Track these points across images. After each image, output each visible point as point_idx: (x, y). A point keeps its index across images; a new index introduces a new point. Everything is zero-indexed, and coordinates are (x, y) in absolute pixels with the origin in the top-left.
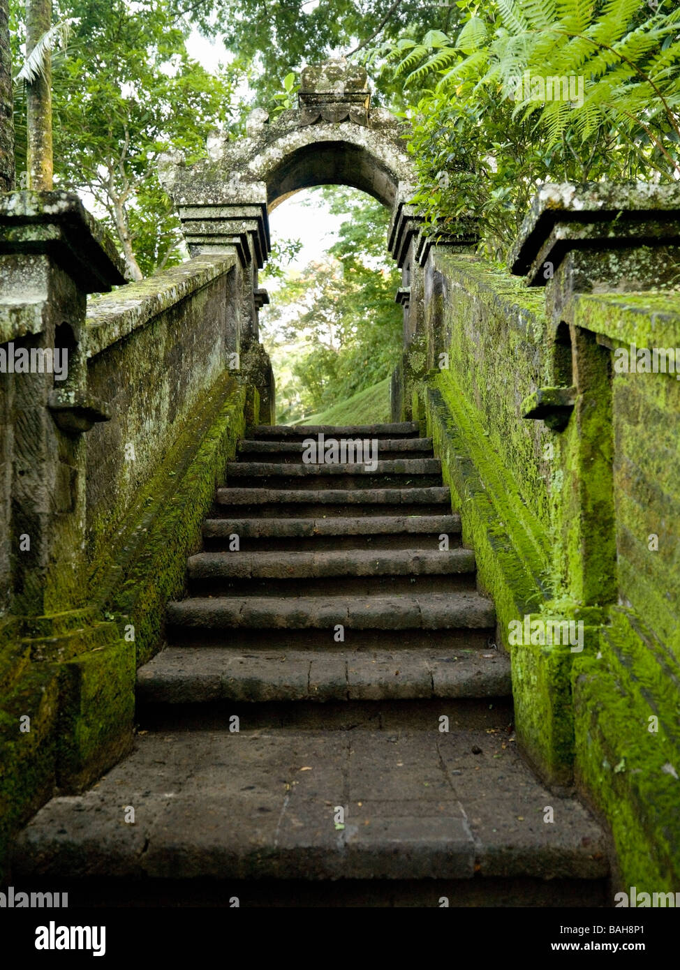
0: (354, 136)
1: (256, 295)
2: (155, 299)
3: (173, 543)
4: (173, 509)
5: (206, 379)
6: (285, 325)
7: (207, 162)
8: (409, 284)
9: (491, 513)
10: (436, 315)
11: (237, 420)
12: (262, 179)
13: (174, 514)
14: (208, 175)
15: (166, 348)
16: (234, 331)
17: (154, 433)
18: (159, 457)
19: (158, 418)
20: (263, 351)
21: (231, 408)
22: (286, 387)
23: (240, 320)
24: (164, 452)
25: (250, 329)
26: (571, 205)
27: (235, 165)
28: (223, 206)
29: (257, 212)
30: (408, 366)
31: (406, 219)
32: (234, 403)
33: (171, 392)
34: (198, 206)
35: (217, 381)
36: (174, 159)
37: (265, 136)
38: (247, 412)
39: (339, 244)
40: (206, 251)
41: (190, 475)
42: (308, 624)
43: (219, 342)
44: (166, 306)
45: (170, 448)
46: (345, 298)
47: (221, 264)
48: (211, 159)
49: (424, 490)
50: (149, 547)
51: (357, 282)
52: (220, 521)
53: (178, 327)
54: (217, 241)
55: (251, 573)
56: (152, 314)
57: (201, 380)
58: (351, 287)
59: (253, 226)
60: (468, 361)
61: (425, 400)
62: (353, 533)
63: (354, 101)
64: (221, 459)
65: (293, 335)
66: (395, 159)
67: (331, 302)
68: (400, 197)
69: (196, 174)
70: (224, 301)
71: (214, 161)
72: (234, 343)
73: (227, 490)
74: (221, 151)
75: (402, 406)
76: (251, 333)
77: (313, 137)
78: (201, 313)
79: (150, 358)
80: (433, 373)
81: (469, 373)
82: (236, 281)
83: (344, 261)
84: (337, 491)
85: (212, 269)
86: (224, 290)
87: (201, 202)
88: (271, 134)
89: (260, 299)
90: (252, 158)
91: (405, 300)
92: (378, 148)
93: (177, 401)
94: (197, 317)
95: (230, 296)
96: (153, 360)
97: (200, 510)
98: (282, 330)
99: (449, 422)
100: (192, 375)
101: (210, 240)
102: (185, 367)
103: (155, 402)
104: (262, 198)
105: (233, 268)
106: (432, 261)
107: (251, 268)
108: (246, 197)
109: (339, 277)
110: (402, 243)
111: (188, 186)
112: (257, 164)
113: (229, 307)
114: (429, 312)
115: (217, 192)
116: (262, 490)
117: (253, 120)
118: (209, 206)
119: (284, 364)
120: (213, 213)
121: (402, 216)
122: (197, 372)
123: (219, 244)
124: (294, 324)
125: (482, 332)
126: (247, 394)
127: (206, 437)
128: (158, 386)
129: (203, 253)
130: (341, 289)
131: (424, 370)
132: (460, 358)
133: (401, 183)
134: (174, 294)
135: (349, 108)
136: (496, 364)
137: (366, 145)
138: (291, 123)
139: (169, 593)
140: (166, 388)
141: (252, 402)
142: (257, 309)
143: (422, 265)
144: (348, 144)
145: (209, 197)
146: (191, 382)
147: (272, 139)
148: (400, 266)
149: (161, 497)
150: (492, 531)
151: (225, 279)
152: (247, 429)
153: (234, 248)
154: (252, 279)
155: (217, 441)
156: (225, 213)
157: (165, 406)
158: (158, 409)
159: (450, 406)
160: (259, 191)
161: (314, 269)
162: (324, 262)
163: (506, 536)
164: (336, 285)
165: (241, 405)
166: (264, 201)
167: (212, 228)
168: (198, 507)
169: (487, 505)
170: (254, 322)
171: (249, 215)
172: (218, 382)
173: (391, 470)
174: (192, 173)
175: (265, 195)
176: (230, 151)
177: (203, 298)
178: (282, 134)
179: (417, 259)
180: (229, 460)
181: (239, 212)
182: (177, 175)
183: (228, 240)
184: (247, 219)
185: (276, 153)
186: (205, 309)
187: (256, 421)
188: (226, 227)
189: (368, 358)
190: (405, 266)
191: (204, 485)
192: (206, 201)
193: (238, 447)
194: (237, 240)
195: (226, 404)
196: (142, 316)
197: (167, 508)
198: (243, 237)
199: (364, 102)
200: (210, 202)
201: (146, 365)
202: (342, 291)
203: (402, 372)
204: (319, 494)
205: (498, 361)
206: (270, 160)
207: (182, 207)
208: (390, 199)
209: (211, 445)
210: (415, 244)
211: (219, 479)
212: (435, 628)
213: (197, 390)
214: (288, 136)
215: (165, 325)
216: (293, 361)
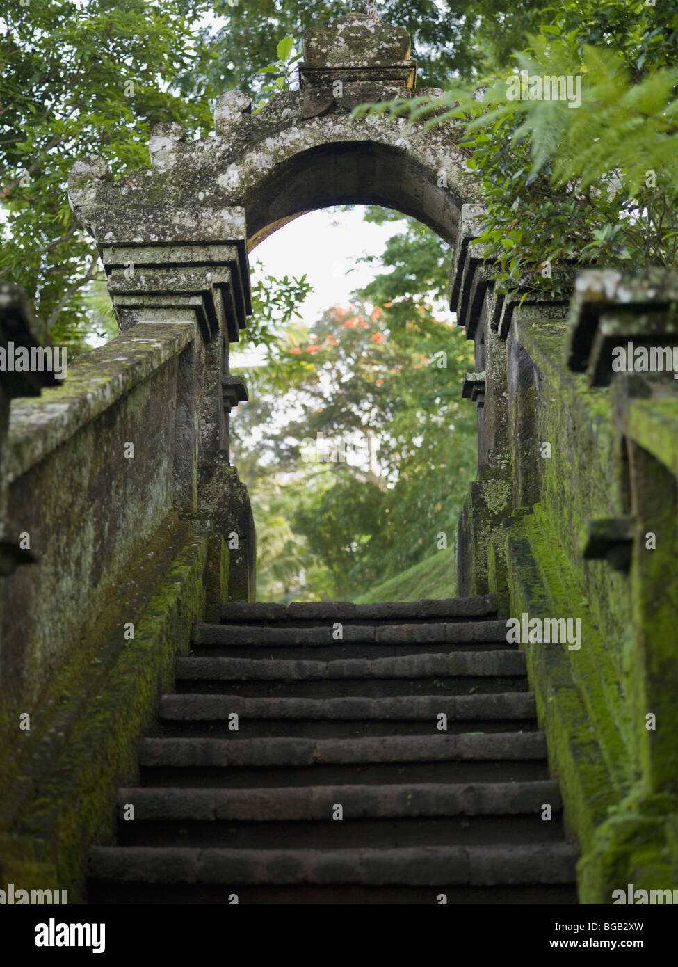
0: (390, 132)
1: (225, 387)
2: (84, 401)
3: (99, 757)
4: (98, 712)
5: (145, 523)
6: (277, 432)
7: (150, 173)
8: (483, 368)
9: (580, 714)
10: (524, 418)
11: (193, 590)
12: (238, 203)
13: (101, 717)
14: (151, 194)
15: (92, 472)
16: (188, 446)
17: (72, 598)
18: (77, 636)
19: (78, 576)
20: (236, 479)
21: (185, 570)
22: (280, 556)
23: (199, 427)
24: (84, 629)
25: (215, 443)
26: (616, 296)
27: (195, 178)
28: (174, 244)
29: (229, 254)
30: (481, 504)
31: (476, 263)
32: (189, 562)
33: (96, 540)
34: (134, 246)
35: (160, 527)
36: (96, 169)
37: (244, 133)
38: (210, 580)
39: (381, 279)
40: (146, 318)
41: (122, 667)
42: (300, 876)
43: (165, 465)
44: (97, 411)
45: (92, 625)
46: (396, 379)
47: (172, 341)
48: (156, 168)
49: (494, 697)
50: (66, 760)
51: (419, 350)
52: (165, 740)
53: (108, 441)
54: (164, 302)
55: (215, 812)
56: (81, 423)
57: (137, 523)
58: (410, 360)
59: (224, 276)
60: (564, 492)
61: (507, 558)
62: (376, 759)
63: (389, 78)
64: (167, 648)
65: (295, 452)
66: (455, 168)
67: (370, 388)
68: (464, 228)
69: (130, 191)
70: (174, 398)
71: (161, 172)
72: (189, 465)
73: (177, 697)
74: (173, 156)
75: (473, 570)
76: (217, 447)
77: (322, 135)
78: (140, 419)
79: (71, 487)
80: (521, 514)
81: (565, 510)
82: (194, 365)
83: (395, 310)
84: (353, 699)
85: (158, 350)
86: (174, 380)
87: (138, 240)
88: (255, 129)
89: (232, 393)
90: (223, 169)
91: (477, 393)
92: (428, 152)
93: (103, 555)
94: (134, 425)
95: (184, 390)
96: (75, 489)
97: (137, 720)
98: (271, 443)
99: (536, 590)
100: (124, 515)
101: (153, 301)
102: (116, 502)
103: (76, 551)
104: (238, 233)
105: (190, 345)
106: (516, 333)
107: (219, 343)
108: (212, 231)
109: (384, 340)
110: (471, 299)
111: (118, 214)
112: (231, 178)
113: (182, 408)
114: (514, 414)
115: (165, 223)
116: (233, 697)
117: (226, 108)
118: (153, 245)
119: (275, 510)
120: (159, 256)
121: (468, 258)
122: (131, 510)
123: (167, 307)
124: (294, 430)
125: (576, 446)
126: (210, 549)
127: (144, 612)
128: (80, 529)
129: (141, 321)
130: (390, 363)
131: (507, 511)
132: (555, 488)
133: (465, 207)
134: (108, 393)
135: (381, 89)
136: (591, 494)
137: (409, 147)
138: (287, 111)
139: (92, 831)
140: (90, 533)
141: (217, 563)
142: (228, 410)
143: (504, 337)
144: (380, 145)
145: (152, 231)
146: (123, 525)
147: (255, 137)
148: (470, 336)
149: (82, 693)
150: (575, 737)
151: (176, 363)
152: (207, 608)
153: (192, 314)
154: (219, 360)
155: (162, 619)
156: (177, 256)
157: (88, 560)
158: (78, 563)
159: (540, 565)
160: (234, 221)
161: (335, 323)
162: (356, 311)
163: (595, 744)
164: (378, 357)
165: (200, 565)
166: (241, 238)
167: (156, 282)
168: (134, 715)
169: (576, 704)
170: (222, 431)
171: (216, 259)
172: (162, 529)
173: (441, 670)
174: (124, 191)
175: (243, 228)
176: (187, 156)
177: (144, 394)
178: (273, 130)
179: (495, 328)
180: (179, 653)
181: (200, 256)
182: (98, 195)
183: (181, 301)
184: (212, 265)
185: (260, 160)
186: (145, 413)
187: (223, 595)
188: (181, 279)
189: (444, 498)
190: (478, 336)
191: (143, 684)
192: (147, 237)
193: (193, 634)
194: (198, 301)
195: (176, 564)
196: (68, 427)
197: (90, 709)
198: (207, 296)
199: (406, 79)
200: (154, 238)
201: (65, 497)
202: (390, 366)
203: (471, 514)
204: (323, 704)
205: (592, 489)
206: (252, 172)
207: (107, 246)
208: (451, 229)
209: (153, 625)
210: (490, 301)
211: (164, 680)
212: (490, 883)
213: (130, 538)
214: (282, 134)
215: (91, 439)
216: (293, 504)
